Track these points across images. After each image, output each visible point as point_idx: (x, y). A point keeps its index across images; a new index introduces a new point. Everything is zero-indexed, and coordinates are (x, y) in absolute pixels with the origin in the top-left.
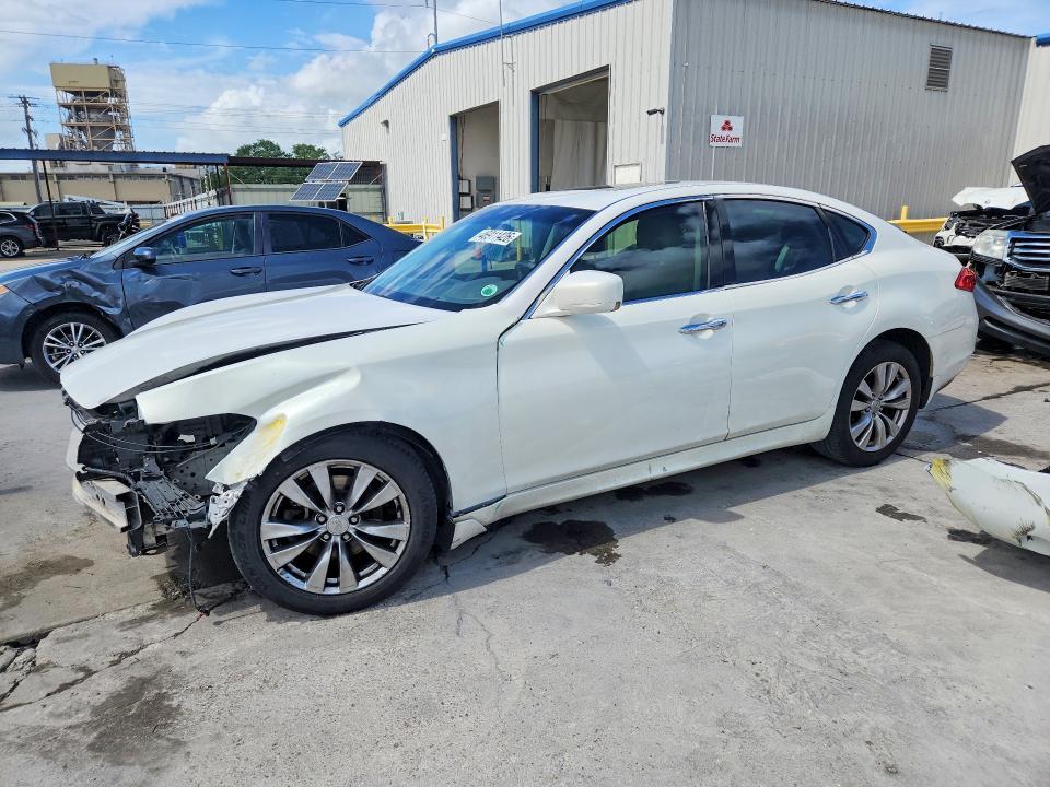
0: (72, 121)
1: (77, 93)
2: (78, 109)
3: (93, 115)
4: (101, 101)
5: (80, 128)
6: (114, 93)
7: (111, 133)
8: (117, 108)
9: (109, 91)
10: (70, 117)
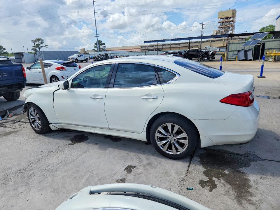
0: (221, 26)
1: (223, 19)
2: (223, 22)
3: (226, 24)
4: (229, 20)
5: (222, 28)
6: (233, 17)
7: (229, 28)
8: (232, 21)
9: (231, 17)
10: (220, 25)
